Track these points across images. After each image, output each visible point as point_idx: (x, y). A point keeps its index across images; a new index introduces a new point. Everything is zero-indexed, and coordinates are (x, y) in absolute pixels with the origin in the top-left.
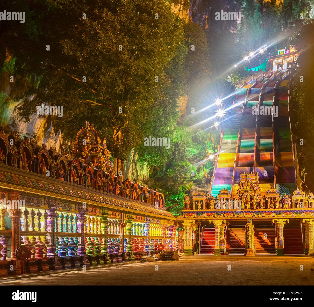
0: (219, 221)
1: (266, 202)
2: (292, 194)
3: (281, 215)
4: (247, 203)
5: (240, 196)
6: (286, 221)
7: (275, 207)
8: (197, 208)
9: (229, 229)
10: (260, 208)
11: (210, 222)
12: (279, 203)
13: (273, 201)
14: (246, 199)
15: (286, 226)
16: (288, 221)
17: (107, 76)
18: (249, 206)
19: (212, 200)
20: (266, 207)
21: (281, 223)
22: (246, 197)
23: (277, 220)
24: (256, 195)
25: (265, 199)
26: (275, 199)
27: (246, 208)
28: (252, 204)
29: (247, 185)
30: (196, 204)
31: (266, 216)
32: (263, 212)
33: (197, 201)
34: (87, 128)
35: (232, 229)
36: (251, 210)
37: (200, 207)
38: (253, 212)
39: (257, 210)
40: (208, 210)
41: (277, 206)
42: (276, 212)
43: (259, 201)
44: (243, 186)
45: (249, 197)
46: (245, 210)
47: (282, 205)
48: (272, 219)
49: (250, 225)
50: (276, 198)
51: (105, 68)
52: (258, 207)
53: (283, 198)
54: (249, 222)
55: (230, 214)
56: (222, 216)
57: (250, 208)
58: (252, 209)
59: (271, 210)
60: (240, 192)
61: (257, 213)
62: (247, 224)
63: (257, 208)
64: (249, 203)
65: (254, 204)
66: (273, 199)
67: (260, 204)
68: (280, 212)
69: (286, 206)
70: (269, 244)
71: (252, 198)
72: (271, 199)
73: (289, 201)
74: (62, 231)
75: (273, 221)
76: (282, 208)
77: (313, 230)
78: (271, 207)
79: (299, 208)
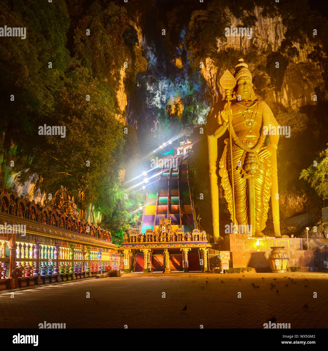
0: (146, 250)
1: (176, 237)
2: (192, 232)
3: (186, 246)
4: (164, 238)
5: (159, 233)
6: (189, 250)
7: (182, 240)
8: (132, 241)
9: (153, 255)
10: (172, 241)
11: (141, 250)
12: (184, 237)
13: (180, 236)
15: (189, 252)
16: (191, 249)
17: (75, 157)
18: (166, 240)
19: (142, 236)
20: (176, 240)
21: (186, 250)
22: (163, 234)
23: (184, 249)
24: (170, 232)
25: (175, 235)
26: (181, 235)
27: (163, 241)
28: (167, 239)
30: (131, 239)
31: (176, 246)
32: (174, 243)
33: (132, 237)
34: (62, 190)
35: (155, 255)
36: (166, 242)
37: (134, 241)
38: (168, 244)
39: (171, 242)
40: (139, 243)
41: (183, 239)
42: (182, 244)
43: (171, 236)
44: (161, 227)
45: (165, 234)
46: (163, 242)
47: (186, 239)
48: (180, 248)
49: (167, 252)
51: (74, 152)
52: (171, 240)
53: (186, 234)
54: (165, 251)
55: (153, 245)
56: (148, 247)
57: (166, 241)
58: (167, 241)
59: (179, 242)
60: (159, 230)
61: (170, 244)
62: (164, 251)
63: (170, 241)
64: (165, 238)
65: (169, 238)
67: (172, 238)
68: (185, 243)
69: (189, 239)
70: (179, 264)
71: (167, 235)
72: (179, 235)
73: (191, 236)
74: (44, 258)
75: (181, 249)
76: (186, 241)
77: (206, 255)
78: (179, 240)
79: (197, 240)
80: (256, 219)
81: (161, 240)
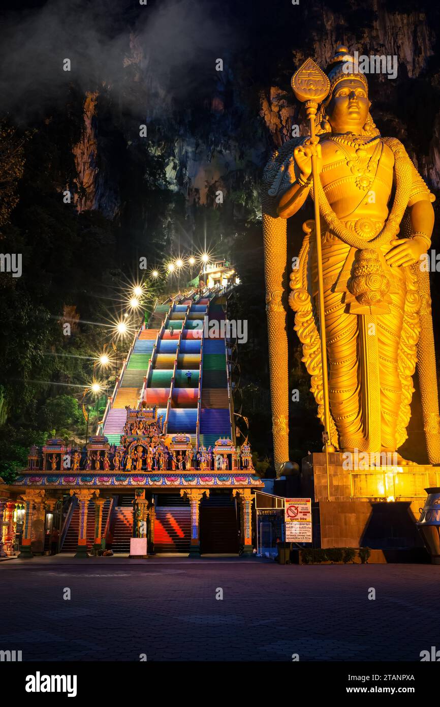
0: (85, 492)
1: (170, 458)
2: (213, 446)
3: (194, 483)
4: (136, 460)
5: (125, 447)
6: (204, 494)
7: (184, 468)
9: (116, 508)
10: (159, 469)
11: (72, 492)
12: (192, 460)
13: (180, 457)
14: (136, 452)
15: (204, 501)
16: (208, 492)
18: (141, 466)
19: (76, 454)
20: (169, 468)
21: (196, 497)
22: (136, 450)
23: (189, 491)
24: (153, 444)
25: (168, 453)
26: (184, 452)
27: (135, 468)
28: (145, 462)
29: (139, 429)
30: (47, 461)
31: (168, 483)
32: (164, 476)
33: (51, 455)
35: (122, 508)
36: (143, 472)
37: (54, 466)
38: (147, 476)
39: (154, 472)
41: (188, 466)
42: (185, 476)
43: (157, 456)
44: (131, 430)
45: (141, 449)
46: (133, 472)
47: (196, 463)
48: (180, 489)
49: (142, 500)
50: (186, 451)
52: (156, 467)
53: (198, 452)
54: (139, 496)
55: (105, 479)
56: (91, 483)
57: (142, 469)
58: (145, 470)
59: (178, 472)
60: (125, 439)
61: (152, 476)
62: (136, 497)
63: (153, 469)
64: (141, 460)
65: (149, 461)
66: (181, 453)
67: (158, 462)
68: (194, 476)
69: (203, 465)
70: (181, 535)
71: (145, 451)
72: (178, 452)
73: (210, 458)
75: (182, 492)
76: (197, 469)
77: (250, 511)
78: (177, 468)
79: (226, 469)
80: (383, 418)
81: (129, 466)
